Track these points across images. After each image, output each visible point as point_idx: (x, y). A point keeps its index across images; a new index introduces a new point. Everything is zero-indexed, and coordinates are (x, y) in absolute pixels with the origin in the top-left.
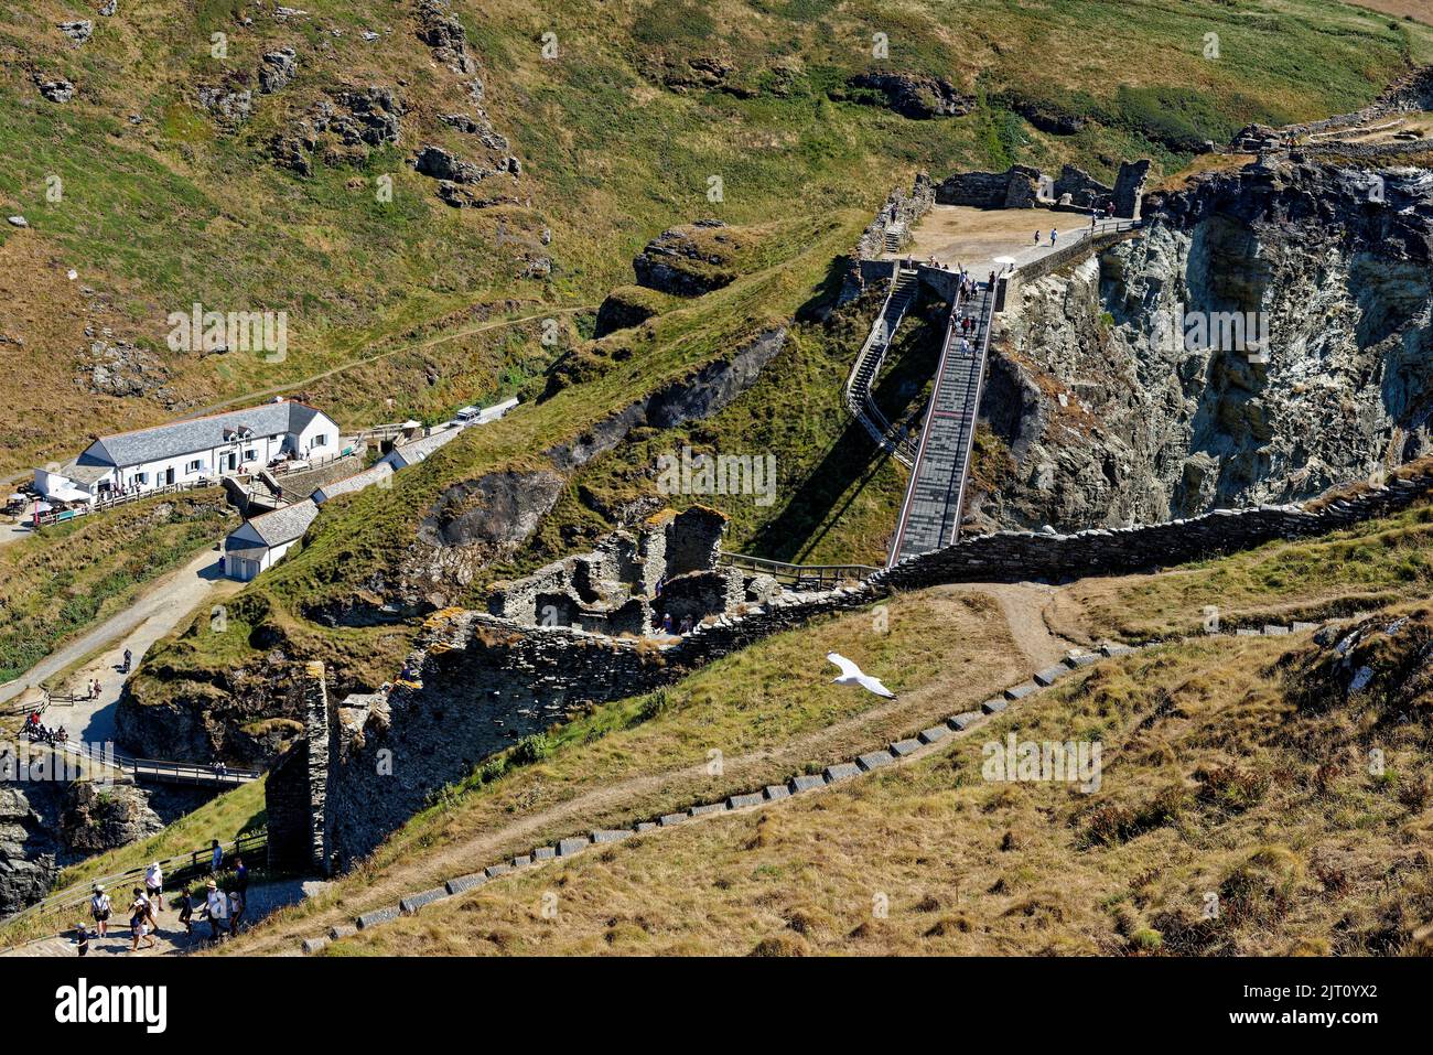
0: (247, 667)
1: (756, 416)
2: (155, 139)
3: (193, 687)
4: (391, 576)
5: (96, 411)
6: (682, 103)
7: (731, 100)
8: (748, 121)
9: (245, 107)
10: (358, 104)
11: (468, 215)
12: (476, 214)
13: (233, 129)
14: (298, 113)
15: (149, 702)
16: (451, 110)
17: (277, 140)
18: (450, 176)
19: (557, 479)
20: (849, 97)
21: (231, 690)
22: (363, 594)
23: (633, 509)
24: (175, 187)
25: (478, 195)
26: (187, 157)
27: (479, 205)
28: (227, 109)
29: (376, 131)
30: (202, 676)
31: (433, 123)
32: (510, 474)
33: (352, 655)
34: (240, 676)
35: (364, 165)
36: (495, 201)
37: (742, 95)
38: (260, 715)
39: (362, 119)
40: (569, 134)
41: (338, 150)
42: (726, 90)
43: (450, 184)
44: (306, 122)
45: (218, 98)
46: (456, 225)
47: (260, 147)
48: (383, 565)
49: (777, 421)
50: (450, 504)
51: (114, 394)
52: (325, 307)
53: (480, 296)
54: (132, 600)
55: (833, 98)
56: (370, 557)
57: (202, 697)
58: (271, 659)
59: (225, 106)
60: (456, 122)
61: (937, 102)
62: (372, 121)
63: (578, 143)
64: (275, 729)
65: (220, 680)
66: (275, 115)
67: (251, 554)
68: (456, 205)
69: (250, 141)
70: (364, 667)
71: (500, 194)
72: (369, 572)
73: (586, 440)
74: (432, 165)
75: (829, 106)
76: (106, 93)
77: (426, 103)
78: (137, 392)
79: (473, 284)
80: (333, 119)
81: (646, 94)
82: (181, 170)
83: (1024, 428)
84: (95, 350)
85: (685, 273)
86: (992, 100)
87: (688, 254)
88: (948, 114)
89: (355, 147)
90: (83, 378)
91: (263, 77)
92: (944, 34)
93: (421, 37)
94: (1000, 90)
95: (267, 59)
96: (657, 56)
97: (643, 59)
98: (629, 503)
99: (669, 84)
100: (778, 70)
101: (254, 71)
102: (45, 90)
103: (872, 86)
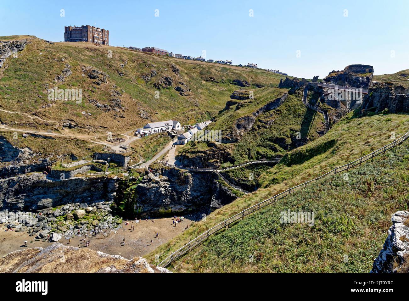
0: (209, 150)
1: (287, 107)
2: (137, 83)
3: (200, 154)
4: (231, 134)
5: (142, 121)
6: (209, 83)
7: (216, 83)
8: (219, 86)
9: (149, 79)
10: (167, 79)
12: (186, 97)
13: (148, 82)
15: (191, 157)
16: (180, 81)
17: (155, 84)
18: (181, 91)
19: (255, 118)
20: (233, 83)
21: (207, 154)
22: (227, 137)
23: (270, 122)
24: (141, 89)
25: (186, 94)
26: (142, 86)
27: (186, 95)
28: (147, 79)
29: (170, 84)
30: (201, 152)
31: (177, 83)
32: (248, 117)
33: (226, 148)
34: (208, 152)
35: (168, 88)
36: (188, 95)
37: (218, 83)
38: (211, 159)
39: (167, 82)
40: (195, 87)
41: (165, 86)
42: (215, 82)
44: (159, 81)
45: (145, 77)
46: (184, 98)
47: (153, 85)
48: (230, 132)
49: (291, 107)
50: (239, 121)
51: (144, 118)
52: (169, 109)
53: (190, 108)
54: (163, 148)
55: (231, 84)
56: (227, 130)
57: (202, 155)
58: (213, 149)
60: (181, 83)
61: (245, 84)
62: (169, 82)
63: (197, 88)
64: (214, 161)
65: (204, 152)
66: (154, 80)
67: (183, 140)
68: (183, 95)
69: (151, 84)
70: (228, 150)
72: (228, 133)
73: (258, 112)
74: (178, 89)
75: (230, 84)
76: (128, 75)
77: (176, 80)
78: (147, 118)
79: (188, 106)
80: (163, 81)
81: (204, 82)
82: (142, 87)
83: (338, 105)
84: (140, 111)
85: (241, 96)
86: (253, 84)
88: (247, 86)
89: (167, 86)
90: (139, 116)
91: (151, 74)
92: (244, 75)
93: (173, 71)
94: (254, 83)
95: (152, 72)
96: (204, 77)
97: (202, 77)
98: (269, 121)
99: (207, 81)
100: (222, 79)
101: (150, 74)
102: (120, 74)
103: (236, 82)
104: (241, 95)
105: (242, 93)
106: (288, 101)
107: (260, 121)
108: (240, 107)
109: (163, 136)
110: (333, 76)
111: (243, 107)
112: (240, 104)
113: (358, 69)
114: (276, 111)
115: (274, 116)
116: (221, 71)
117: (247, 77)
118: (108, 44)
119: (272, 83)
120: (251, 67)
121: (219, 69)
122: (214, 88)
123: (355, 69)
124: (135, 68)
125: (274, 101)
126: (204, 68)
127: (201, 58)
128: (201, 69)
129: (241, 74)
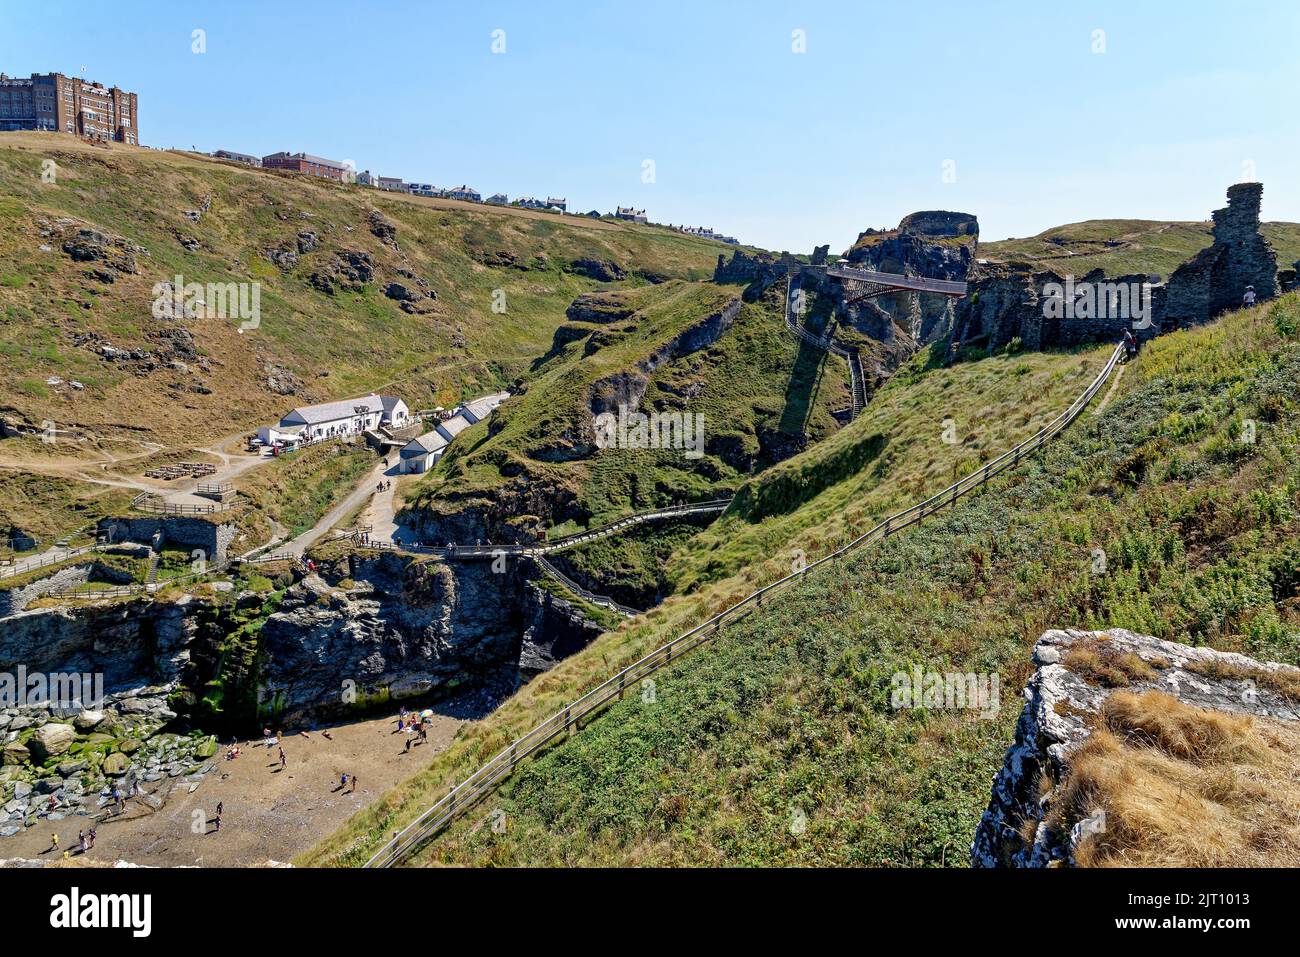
0: (506, 487)
1: (741, 340)
2: (249, 273)
3: (476, 502)
4: (575, 432)
5: (274, 402)
6: (497, 272)
7: (518, 271)
8: (530, 281)
9: (294, 259)
10: (353, 260)
11: (416, 316)
12: (421, 317)
13: (288, 271)
14: (323, 263)
15: (447, 513)
16: (398, 265)
17: (314, 276)
18: (406, 298)
19: (646, 378)
20: (573, 271)
21: (498, 500)
22: (563, 441)
23: (692, 389)
25: (421, 308)
26: (269, 283)
27: (422, 313)
28: (284, 260)
29: (365, 274)
30: (479, 494)
31: (389, 271)
32: (625, 375)
33: (561, 476)
34: (503, 493)
35: (359, 290)
36: (429, 311)
37: (524, 269)
38: (515, 515)
39: (356, 268)
40: (451, 283)
41: (348, 283)
42: (516, 267)
43: (406, 302)
44: (329, 267)
45: (278, 255)
46: (414, 322)
47: (306, 280)
48: (570, 425)
49: (755, 341)
50: (597, 391)
51: (280, 393)
52: (366, 358)
53: (438, 354)
54: (353, 488)
55: (567, 272)
56: (562, 421)
57: (483, 505)
58: (519, 481)
59: (282, 258)
60: (402, 272)
61: (611, 273)
62: (361, 269)
63: (457, 287)
64: (525, 522)
65: (491, 495)
66: (311, 264)
67: (419, 458)
68: (411, 313)
69: (299, 277)
70: (568, 482)
71: (431, 308)
72: (564, 429)
73: (654, 359)
74: (395, 292)
75: (563, 274)
76: (216, 248)
77: (385, 263)
78: (291, 392)
79: (432, 348)
80: (342, 267)
81: (480, 268)
82: (267, 289)
84: (266, 369)
85: (601, 312)
86: (635, 274)
87: (599, 303)
88: (617, 279)
89: (355, 282)
90: (263, 384)
91: (300, 245)
92: (607, 245)
93: (373, 232)
94: (638, 269)
95: (301, 236)
96: (479, 251)
97: (473, 252)
98: (690, 386)
99: (489, 264)
100: (538, 258)
101: (295, 242)
102: (185, 244)
103: (583, 266)
104: (599, 308)
105: (602, 302)
106: (743, 324)
107: (662, 387)
108: (598, 344)
109: (349, 449)
110: (868, 246)
111: (607, 345)
112: (598, 336)
113: (937, 225)
114: (710, 353)
115: (704, 370)
116: (533, 233)
117: (615, 251)
118: (136, 141)
119: (692, 267)
120: (626, 218)
121: (525, 227)
122: (513, 287)
123: (928, 225)
124: (240, 222)
125: (702, 323)
126: (476, 223)
127: (466, 191)
128: (469, 227)
129: (598, 242)
